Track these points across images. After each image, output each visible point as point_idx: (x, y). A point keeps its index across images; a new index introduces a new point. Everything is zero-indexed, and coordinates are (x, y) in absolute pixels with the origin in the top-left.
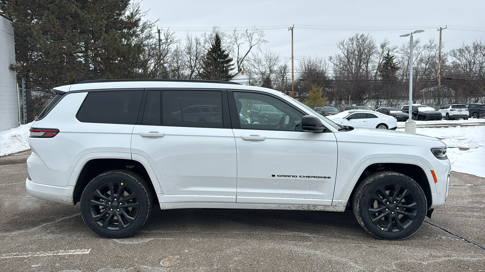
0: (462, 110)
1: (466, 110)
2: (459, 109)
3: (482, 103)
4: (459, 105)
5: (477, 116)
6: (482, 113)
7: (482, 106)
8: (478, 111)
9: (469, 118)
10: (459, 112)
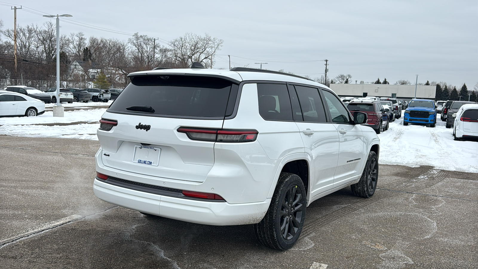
0: (67, 94)
1: (71, 94)
2: (65, 93)
3: (80, 88)
4: (64, 89)
5: (76, 100)
6: (81, 97)
7: (80, 91)
8: (78, 95)
9: (73, 102)
10: (65, 95)
